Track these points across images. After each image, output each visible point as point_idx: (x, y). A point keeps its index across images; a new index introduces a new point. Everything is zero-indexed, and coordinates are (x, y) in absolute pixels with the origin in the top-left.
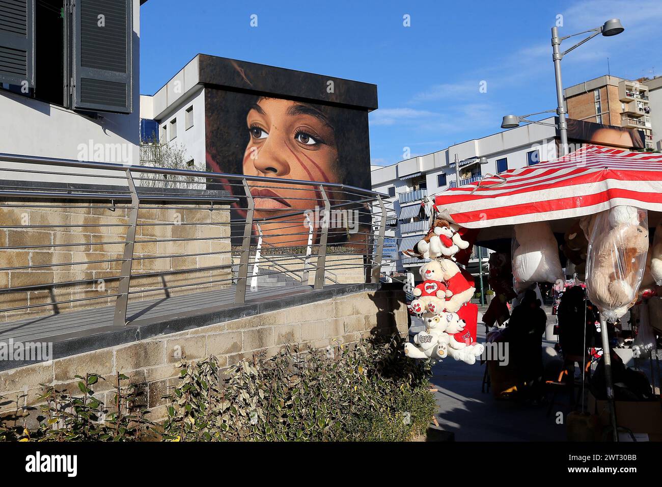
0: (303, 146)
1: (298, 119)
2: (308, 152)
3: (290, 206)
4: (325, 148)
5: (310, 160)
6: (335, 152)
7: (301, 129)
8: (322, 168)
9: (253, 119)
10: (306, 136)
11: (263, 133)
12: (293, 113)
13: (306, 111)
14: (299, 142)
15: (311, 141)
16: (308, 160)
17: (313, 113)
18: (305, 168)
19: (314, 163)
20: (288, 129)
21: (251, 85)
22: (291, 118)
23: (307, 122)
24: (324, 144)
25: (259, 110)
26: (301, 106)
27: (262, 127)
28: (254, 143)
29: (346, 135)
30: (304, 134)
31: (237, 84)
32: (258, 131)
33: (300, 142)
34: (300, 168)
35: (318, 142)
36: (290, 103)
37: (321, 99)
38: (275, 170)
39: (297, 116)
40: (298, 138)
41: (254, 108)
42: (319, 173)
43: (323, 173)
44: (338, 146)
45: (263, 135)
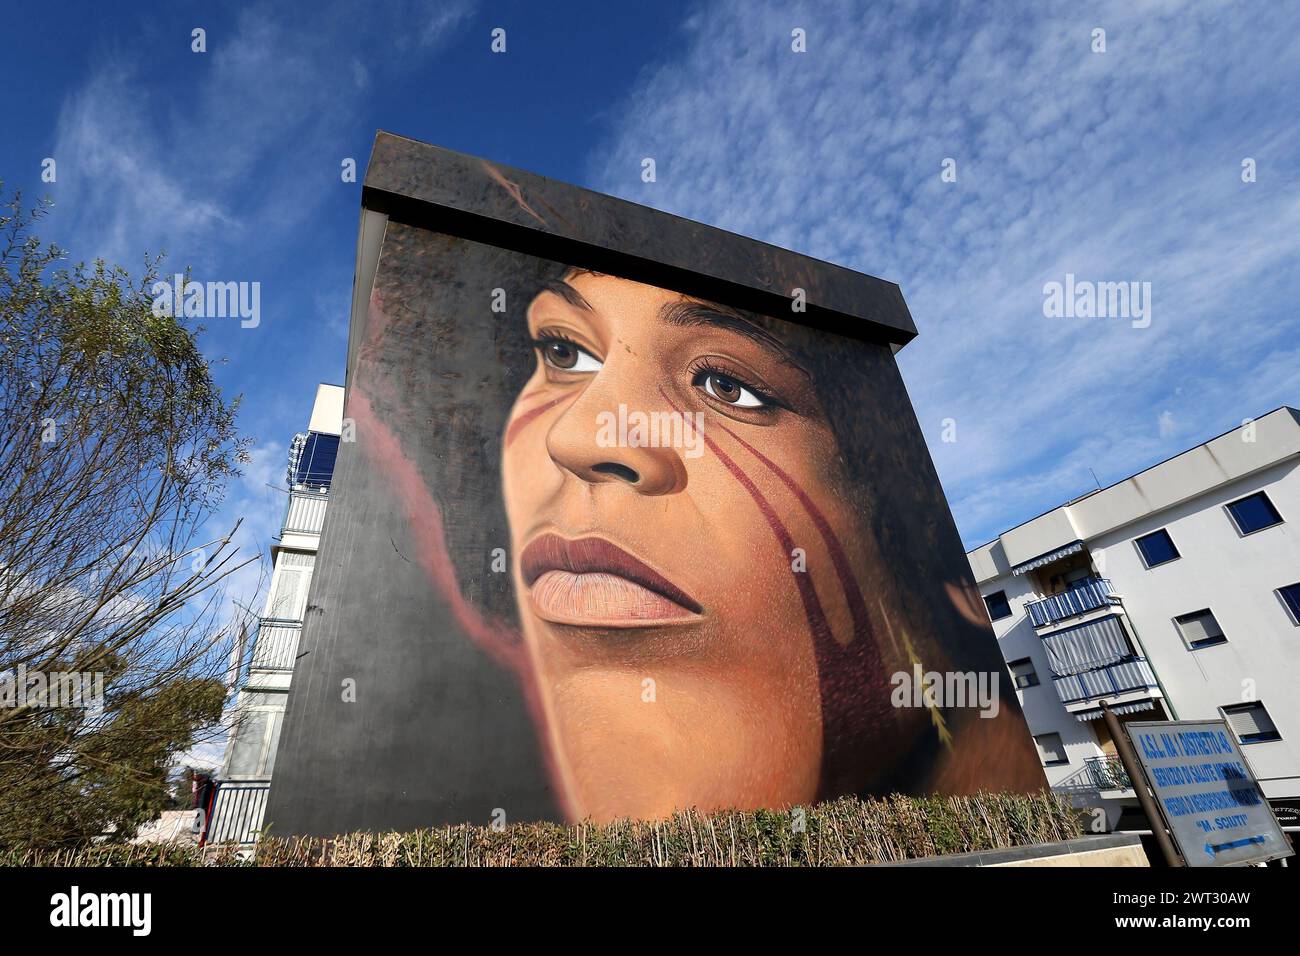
0: (725, 409)
1: (700, 336)
2: (746, 431)
3: (697, 609)
4: (793, 425)
5: (754, 452)
6: (827, 434)
7: (712, 362)
8: (797, 479)
9: (548, 316)
10: (729, 384)
12: (681, 321)
13: (721, 321)
14: (708, 395)
15: (747, 399)
16: (745, 451)
17: (741, 328)
18: (740, 475)
19: (770, 464)
20: (669, 358)
21: (542, 221)
22: (674, 332)
23: (724, 347)
25: (571, 297)
26: (703, 308)
27: (579, 341)
28: (550, 381)
29: (848, 392)
30: (722, 376)
31: (494, 211)
32: (565, 350)
33: (712, 398)
34: (725, 477)
35: (772, 406)
36: (672, 297)
37: (758, 288)
38: (630, 475)
39: (692, 329)
40: (704, 384)
41: (553, 290)
42: (790, 495)
43: (802, 497)
44: (832, 422)
45: (584, 363)
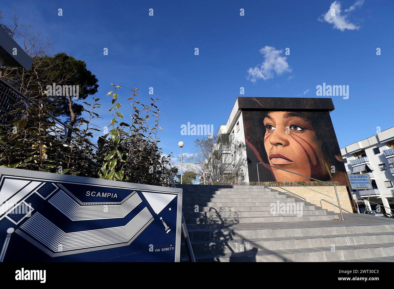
0: (295, 131)
1: (290, 119)
2: (299, 134)
3: (292, 162)
4: (307, 132)
5: (300, 138)
6: (314, 133)
7: (293, 123)
8: (308, 141)
9: (266, 122)
10: (295, 127)
11: (272, 127)
12: (287, 117)
13: (294, 115)
14: (292, 130)
15: (299, 129)
16: (298, 138)
17: (298, 116)
18: (298, 142)
19: (303, 139)
20: (285, 125)
21: (264, 106)
22: (286, 119)
23: (295, 120)
24: (307, 129)
25: (269, 117)
26: (291, 113)
27: (272, 125)
28: (268, 132)
29: (318, 124)
30: (295, 126)
31: (257, 107)
32: (270, 127)
33: (293, 130)
34: (295, 143)
35: (303, 129)
36: (285, 113)
37: (301, 108)
38: (281, 144)
39: (289, 118)
40: (291, 128)
41: (266, 117)
42: (307, 144)
43: (308, 144)
44: (315, 130)
45: (273, 128)
